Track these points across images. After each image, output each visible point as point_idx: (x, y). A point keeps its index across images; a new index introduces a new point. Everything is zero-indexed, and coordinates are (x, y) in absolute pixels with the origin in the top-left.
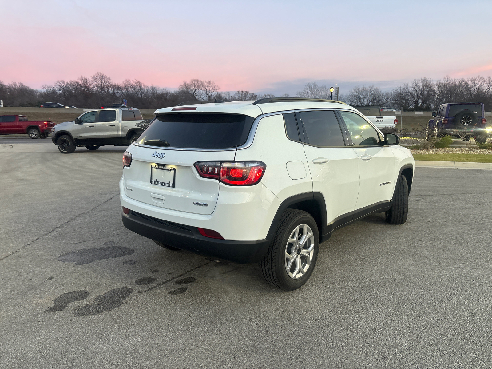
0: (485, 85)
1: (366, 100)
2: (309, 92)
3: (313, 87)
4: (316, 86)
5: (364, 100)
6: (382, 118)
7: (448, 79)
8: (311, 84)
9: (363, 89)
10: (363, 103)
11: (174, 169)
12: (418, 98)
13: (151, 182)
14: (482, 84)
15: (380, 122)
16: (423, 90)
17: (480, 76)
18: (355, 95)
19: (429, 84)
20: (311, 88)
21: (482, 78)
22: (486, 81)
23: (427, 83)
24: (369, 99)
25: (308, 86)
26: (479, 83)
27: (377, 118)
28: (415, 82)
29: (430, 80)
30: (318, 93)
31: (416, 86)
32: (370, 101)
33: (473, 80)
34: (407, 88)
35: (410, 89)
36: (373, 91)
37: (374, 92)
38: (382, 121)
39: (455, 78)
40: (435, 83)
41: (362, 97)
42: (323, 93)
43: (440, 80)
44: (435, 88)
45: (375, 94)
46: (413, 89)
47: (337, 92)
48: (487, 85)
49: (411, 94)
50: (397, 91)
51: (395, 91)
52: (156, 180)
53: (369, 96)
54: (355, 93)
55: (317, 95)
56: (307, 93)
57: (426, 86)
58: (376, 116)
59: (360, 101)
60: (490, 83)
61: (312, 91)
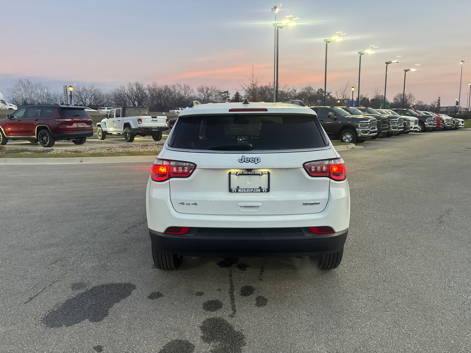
0: (182, 91)
1: (87, 99)
2: (22, 89)
3: (26, 84)
4: (29, 83)
5: (86, 100)
6: (156, 117)
7: (155, 84)
8: (23, 81)
9: (84, 89)
10: (85, 102)
11: (269, 173)
12: (135, 100)
13: (230, 190)
14: (180, 90)
15: (155, 122)
16: (137, 92)
17: (178, 84)
18: (76, 95)
19: (142, 88)
20: (24, 85)
21: (180, 86)
22: (182, 88)
23: (139, 87)
24: (91, 99)
25: (20, 83)
26: (178, 90)
27: (152, 117)
28: (130, 86)
29: (141, 85)
30: (33, 90)
31: (131, 89)
32: (92, 101)
33: (174, 87)
34: (124, 90)
35: (126, 91)
36: (94, 91)
37: (95, 93)
38: (156, 121)
39: (161, 84)
40: (146, 88)
41: (83, 97)
42: (39, 91)
43: (150, 85)
44: (147, 92)
45: (96, 94)
46: (129, 91)
47: (66, 91)
48: (184, 91)
49: (127, 95)
50: (115, 92)
51: (113, 92)
52: (238, 187)
53: (90, 97)
54: (75, 93)
55: (32, 92)
56: (19, 90)
57: (139, 89)
58: (151, 116)
59: (82, 101)
60: (185, 89)
61: (25, 88)
